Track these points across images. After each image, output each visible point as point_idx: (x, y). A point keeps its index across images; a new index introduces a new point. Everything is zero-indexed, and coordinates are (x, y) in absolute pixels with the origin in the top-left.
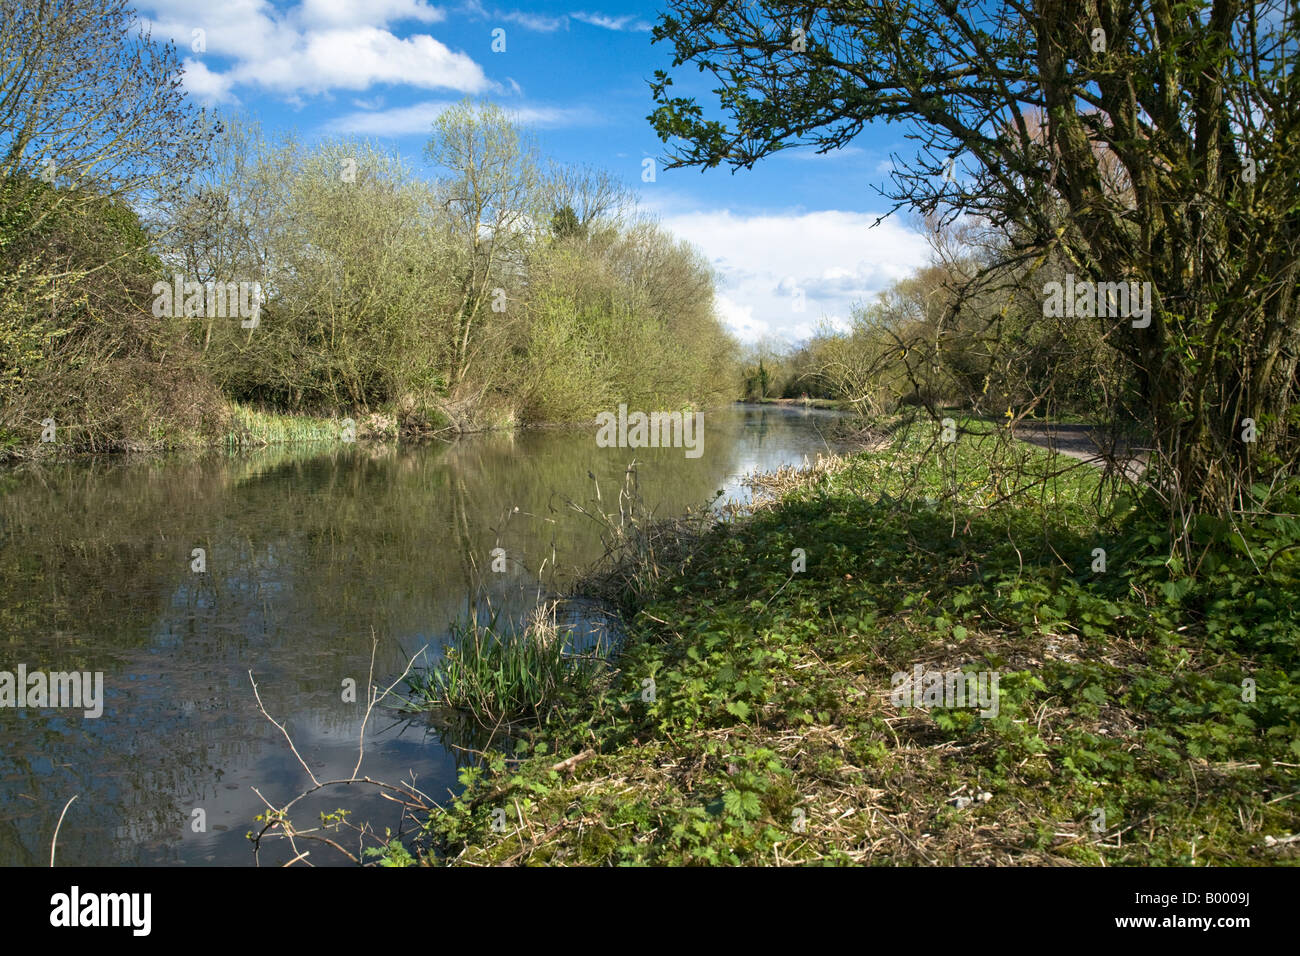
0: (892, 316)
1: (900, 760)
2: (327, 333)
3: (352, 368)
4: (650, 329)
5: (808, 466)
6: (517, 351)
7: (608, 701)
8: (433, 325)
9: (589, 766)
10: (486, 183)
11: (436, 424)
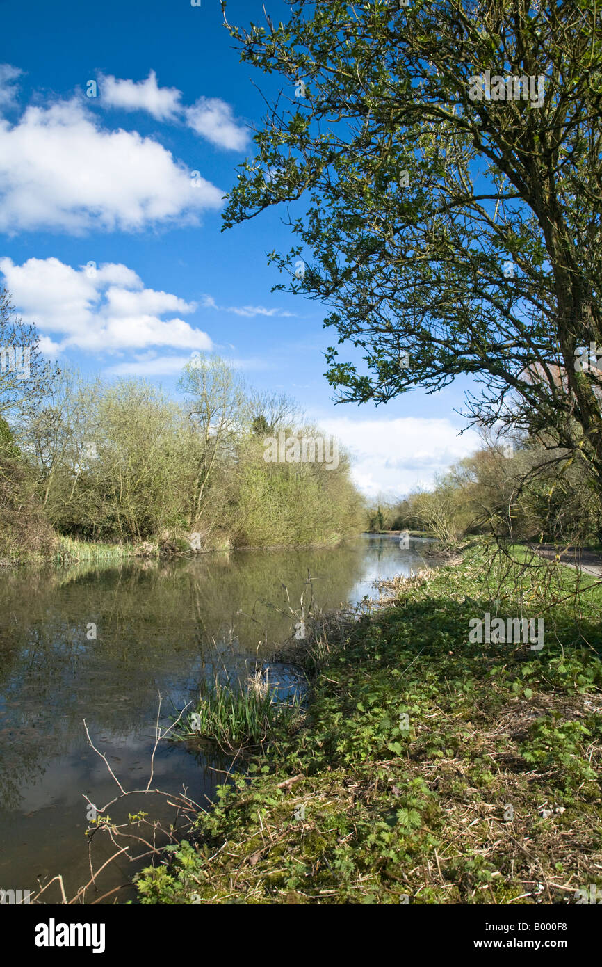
0: (458, 480)
1: (502, 783)
2: (118, 493)
3: (132, 513)
4: (313, 489)
5: (413, 576)
6: (231, 503)
7: (308, 739)
8: (180, 487)
9: (301, 785)
10: (214, 402)
11: (181, 548)
